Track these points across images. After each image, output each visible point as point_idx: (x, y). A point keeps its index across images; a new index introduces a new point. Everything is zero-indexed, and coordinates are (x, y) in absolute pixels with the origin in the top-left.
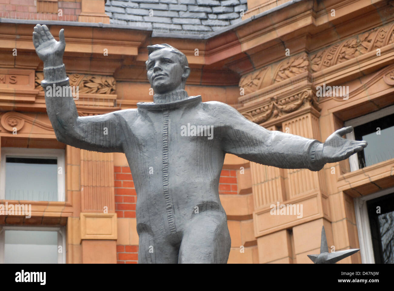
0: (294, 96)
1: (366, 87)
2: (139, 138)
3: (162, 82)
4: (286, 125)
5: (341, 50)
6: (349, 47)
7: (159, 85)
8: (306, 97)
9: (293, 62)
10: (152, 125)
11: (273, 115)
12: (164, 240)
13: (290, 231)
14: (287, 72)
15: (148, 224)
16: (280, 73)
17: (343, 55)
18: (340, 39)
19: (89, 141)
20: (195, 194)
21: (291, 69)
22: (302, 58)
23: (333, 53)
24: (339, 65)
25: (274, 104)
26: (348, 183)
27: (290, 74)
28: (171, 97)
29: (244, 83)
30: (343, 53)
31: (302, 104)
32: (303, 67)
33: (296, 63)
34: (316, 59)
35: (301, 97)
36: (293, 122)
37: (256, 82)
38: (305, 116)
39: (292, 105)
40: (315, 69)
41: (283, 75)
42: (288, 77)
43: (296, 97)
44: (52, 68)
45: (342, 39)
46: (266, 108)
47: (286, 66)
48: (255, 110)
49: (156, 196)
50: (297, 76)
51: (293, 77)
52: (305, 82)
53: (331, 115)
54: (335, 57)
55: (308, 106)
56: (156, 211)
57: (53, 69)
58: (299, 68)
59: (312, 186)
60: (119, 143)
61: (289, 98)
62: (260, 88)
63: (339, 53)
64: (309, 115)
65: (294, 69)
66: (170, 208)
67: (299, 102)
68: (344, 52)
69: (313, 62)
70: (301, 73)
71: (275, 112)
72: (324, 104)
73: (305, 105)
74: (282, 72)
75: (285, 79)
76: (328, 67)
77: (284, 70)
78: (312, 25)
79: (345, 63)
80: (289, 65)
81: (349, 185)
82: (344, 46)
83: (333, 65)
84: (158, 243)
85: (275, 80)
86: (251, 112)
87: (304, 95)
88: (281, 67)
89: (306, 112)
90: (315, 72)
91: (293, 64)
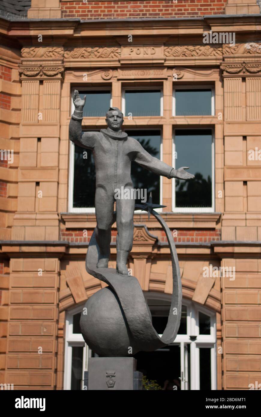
0: (53, 68)
1: (91, 75)
3: (117, 126)
4: (45, 82)
5: (82, 52)
6: (87, 52)
9: (55, 49)
10: (111, 144)
11: (39, 75)
13: (39, 139)
14: (51, 54)
16: (47, 53)
17: (83, 55)
18: (83, 45)
21: (54, 53)
22: (61, 49)
23: (78, 51)
24: (79, 59)
25: (41, 69)
27: (52, 56)
29: (25, 51)
31: (57, 74)
32: (61, 54)
33: (57, 51)
34: (68, 52)
35: (57, 70)
36: (50, 82)
37: (32, 52)
38: (57, 81)
39: (52, 73)
41: (49, 55)
43: (54, 69)
44: (80, 112)
46: (36, 69)
47: (51, 50)
48: (30, 69)
49: (111, 176)
50: (57, 58)
51: (54, 58)
52: (60, 63)
53: (69, 84)
54: (78, 54)
55: (59, 76)
56: (109, 181)
58: (59, 54)
59: (55, 120)
60: (93, 146)
61: (50, 68)
62: (34, 57)
63: (81, 53)
64: (60, 81)
65: (55, 54)
66: (116, 182)
67: (55, 73)
68: (84, 53)
69: (65, 52)
70: (59, 57)
71: (41, 73)
72: (66, 76)
74: (49, 52)
75: (49, 57)
76: (74, 58)
77: (50, 52)
78: (72, 35)
79: (83, 59)
80: (53, 50)
82: (84, 50)
83: (76, 58)
84: (108, 195)
85: (43, 55)
86: (27, 69)
87: (59, 70)
88: (48, 50)
89: (58, 79)
90: (66, 58)
91: (55, 51)
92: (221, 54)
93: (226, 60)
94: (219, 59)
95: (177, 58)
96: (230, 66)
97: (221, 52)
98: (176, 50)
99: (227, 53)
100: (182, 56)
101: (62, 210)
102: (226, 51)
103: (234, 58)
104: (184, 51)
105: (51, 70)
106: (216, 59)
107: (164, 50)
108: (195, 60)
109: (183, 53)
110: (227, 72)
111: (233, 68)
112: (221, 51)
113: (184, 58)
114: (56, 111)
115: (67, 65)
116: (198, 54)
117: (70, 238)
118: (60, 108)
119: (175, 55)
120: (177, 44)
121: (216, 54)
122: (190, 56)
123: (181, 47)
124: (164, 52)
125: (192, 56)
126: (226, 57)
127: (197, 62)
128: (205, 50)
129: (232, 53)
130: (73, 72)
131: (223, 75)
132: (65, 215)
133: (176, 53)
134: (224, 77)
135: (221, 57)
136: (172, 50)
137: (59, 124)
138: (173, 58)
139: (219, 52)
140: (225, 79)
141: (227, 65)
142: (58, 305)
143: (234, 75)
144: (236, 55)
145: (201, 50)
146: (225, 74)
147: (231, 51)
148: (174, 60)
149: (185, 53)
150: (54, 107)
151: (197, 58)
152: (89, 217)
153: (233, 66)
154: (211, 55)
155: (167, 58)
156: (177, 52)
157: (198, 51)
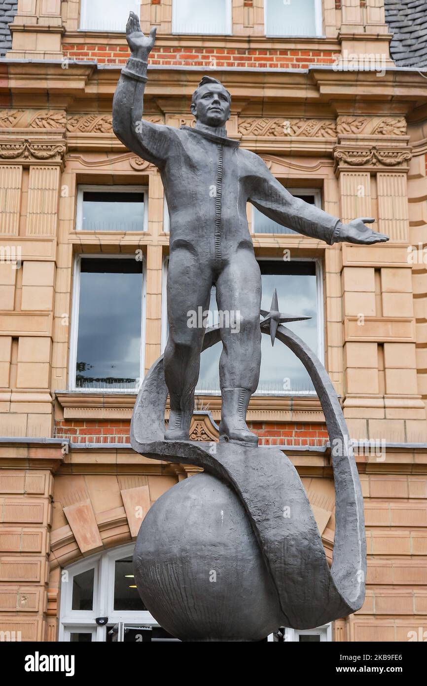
0: (47, 146)
1: (112, 162)
2: (194, 160)
3: (219, 116)
4: (34, 169)
5: (99, 122)
6: (106, 122)
7: (215, 117)
8: (59, 151)
9: (51, 115)
10: (206, 152)
11: (23, 156)
12: (207, 263)
14: (44, 122)
15: (193, 243)
16: (37, 121)
17: (100, 127)
18: (99, 111)
19: (146, 145)
20: (240, 230)
21: (49, 121)
22: (62, 115)
23: (90, 121)
24: (93, 134)
25: (26, 146)
26: (78, 238)
27: (46, 125)
28: (220, 132)
30: (99, 125)
31: (52, 156)
32: (60, 123)
33: (55, 117)
34: (72, 121)
35: (54, 149)
36: (41, 169)
37: (11, 119)
38: (54, 167)
39: (45, 154)
40: (70, 129)
41: (40, 124)
42: (45, 127)
43: (49, 147)
44: (141, 61)
45: (100, 113)
46: (17, 146)
47: (45, 117)
48: (6, 145)
49: (207, 220)
50: (54, 130)
51: (49, 129)
52: (60, 138)
53: (75, 175)
54: (91, 126)
55: (58, 159)
57: (142, 63)
58: (57, 122)
59: (49, 231)
61: (42, 146)
62: (14, 126)
63: (96, 123)
64: (58, 168)
65: (52, 122)
67: (52, 153)
68: (101, 125)
69: (69, 122)
70: (57, 128)
71: (26, 153)
72: (70, 162)
73: (56, 158)
74: (40, 120)
75: (41, 127)
76: (83, 132)
77: (42, 119)
78: (83, 90)
79: (99, 134)
80: (47, 116)
81: (79, 241)
82: (102, 119)
83: (88, 132)
84: (200, 264)
85: (31, 125)
87: (58, 149)
88: (40, 115)
89: (56, 164)
90: (70, 132)
91: (52, 117)
92: (334, 134)
93: (343, 143)
94: (331, 143)
95: (259, 138)
96: (351, 153)
97: (334, 132)
98: (259, 124)
99: (345, 132)
100: (268, 136)
101: (59, 388)
102: (343, 129)
103: (357, 140)
104: (273, 127)
105: (44, 150)
106: (326, 143)
107: (239, 125)
108: (291, 142)
109: (271, 131)
110: (346, 162)
111: (355, 156)
112: (334, 130)
113: (272, 138)
114: (51, 217)
115: (73, 143)
116: (295, 133)
117: (72, 436)
118: (58, 213)
119: (256, 133)
120: (261, 116)
121: (325, 134)
122: (282, 136)
123: (267, 121)
124: (238, 128)
125: (286, 135)
126: (344, 139)
127: (293, 145)
128: (307, 127)
129: (352, 132)
130: (81, 156)
131: (338, 167)
132: (64, 395)
133: (258, 129)
134: (340, 170)
135: (335, 139)
136: (251, 125)
137: (56, 239)
138: (254, 138)
139: (330, 131)
140: (342, 174)
141: (346, 151)
142: (48, 555)
143: (357, 167)
144: (360, 136)
145: (301, 127)
146: (342, 165)
147: (351, 129)
148: (256, 141)
149: (273, 130)
150: (48, 209)
151: (294, 138)
152: (106, 400)
153: (355, 153)
154: (317, 135)
155: (244, 137)
156: (261, 128)
157: (295, 128)
